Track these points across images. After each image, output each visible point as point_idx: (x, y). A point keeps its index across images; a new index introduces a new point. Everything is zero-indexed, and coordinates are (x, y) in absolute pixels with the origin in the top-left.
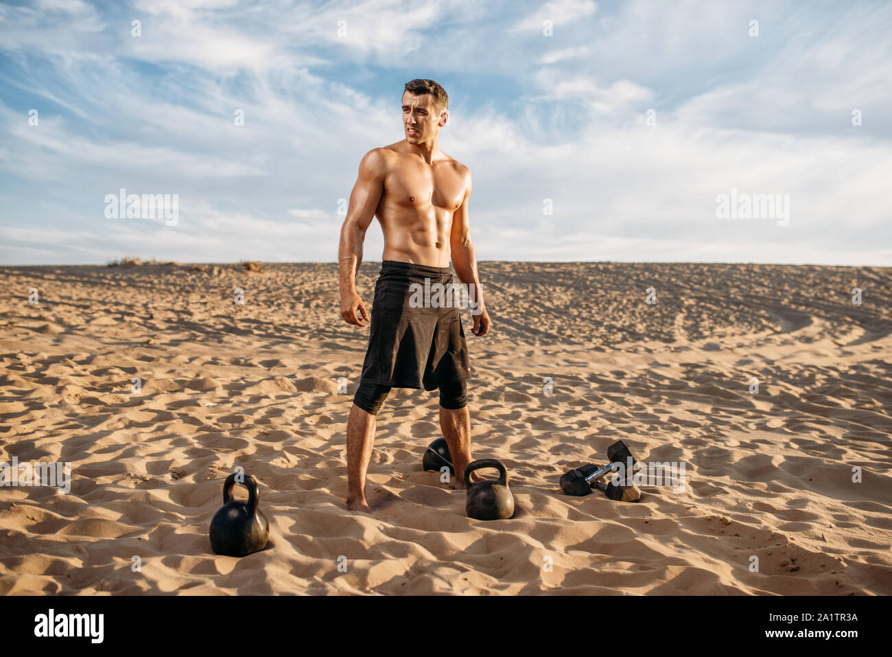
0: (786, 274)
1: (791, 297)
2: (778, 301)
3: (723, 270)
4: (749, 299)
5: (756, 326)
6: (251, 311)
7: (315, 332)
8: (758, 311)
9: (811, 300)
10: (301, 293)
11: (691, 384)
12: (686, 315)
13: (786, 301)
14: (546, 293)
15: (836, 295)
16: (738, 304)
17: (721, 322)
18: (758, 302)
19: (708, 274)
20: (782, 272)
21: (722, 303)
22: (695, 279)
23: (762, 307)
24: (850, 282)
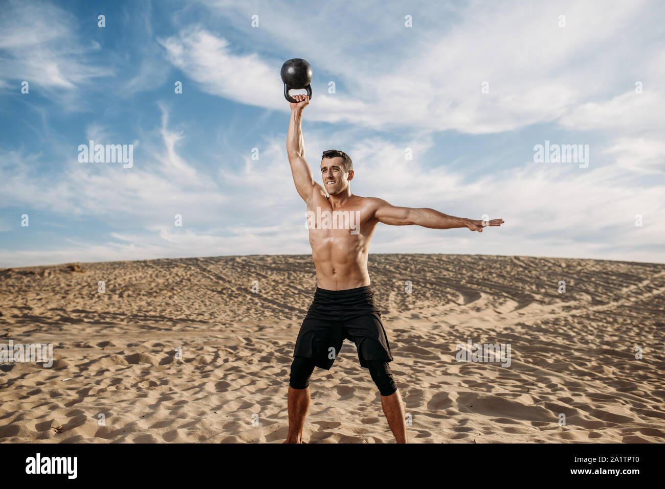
0: (464, 262)
1: (467, 279)
2: (458, 282)
3: (421, 259)
4: (439, 280)
5: (444, 300)
6: (78, 303)
7: (131, 317)
8: (445, 289)
9: (480, 281)
10: (115, 286)
11: (400, 345)
12: (397, 292)
13: (464, 281)
14: (298, 279)
15: (496, 277)
16: (432, 284)
17: (420, 298)
18: (445, 282)
19: (412, 262)
20: (461, 260)
21: (421, 284)
22: (403, 266)
23: (448, 286)
24: (506, 267)
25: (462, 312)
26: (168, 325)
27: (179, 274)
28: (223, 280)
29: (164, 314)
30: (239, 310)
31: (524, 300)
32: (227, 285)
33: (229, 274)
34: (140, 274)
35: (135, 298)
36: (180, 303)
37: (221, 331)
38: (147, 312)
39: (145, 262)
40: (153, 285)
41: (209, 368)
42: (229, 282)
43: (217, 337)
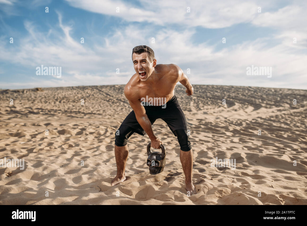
0: (225, 89)
1: (227, 96)
3: (204, 87)
6: (39, 105)
7: (64, 112)
10: (57, 98)
12: (194, 102)
15: (241, 96)
16: (210, 98)
20: (223, 88)
21: (205, 98)
24: (245, 91)
25: (228, 111)
26: (82, 116)
27: (89, 92)
28: (110, 95)
29: (80, 110)
30: (117, 109)
31: (257, 107)
32: (111, 98)
33: (112, 93)
34: (70, 92)
35: (67, 103)
36: (89, 105)
37: (108, 118)
38: (72, 109)
39: (72, 87)
40: (76, 97)
41: (102, 137)
42: (112, 96)
43: (106, 122)
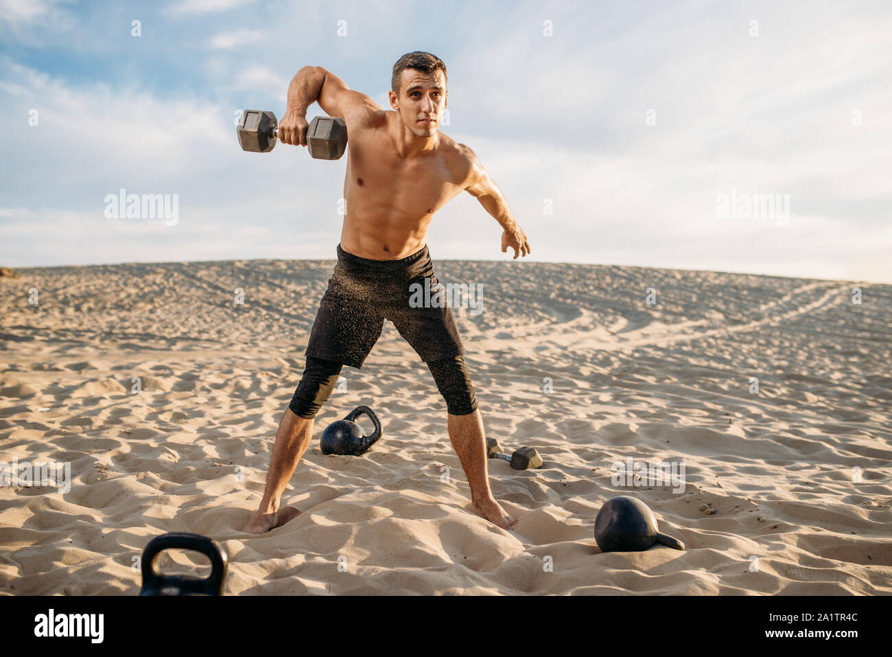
1: (557, 291)
2: (546, 295)
4: (520, 293)
5: (534, 317)
8: (531, 304)
9: (574, 294)
13: (553, 294)
15: (595, 290)
16: (512, 297)
17: (501, 314)
18: (529, 295)
19: (478, 270)
20: (543, 269)
21: (497, 297)
22: (467, 274)
23: (533, 300)
24: (604, 278)
25: (566, 331)
26: (162, 344)
27: (158, 282)
28: (223, 290)
29: (150, 331)
31: (640, 320)
32: (229, 297)
33: (229, 282)
34: (101, 281)
35: (101, 312)
36: (168, 318)
37: (244, 351)
38: (124, 328)
40: (123, 295)
41: (253, 395)
42: (231, 292)
43: (243, 358)
